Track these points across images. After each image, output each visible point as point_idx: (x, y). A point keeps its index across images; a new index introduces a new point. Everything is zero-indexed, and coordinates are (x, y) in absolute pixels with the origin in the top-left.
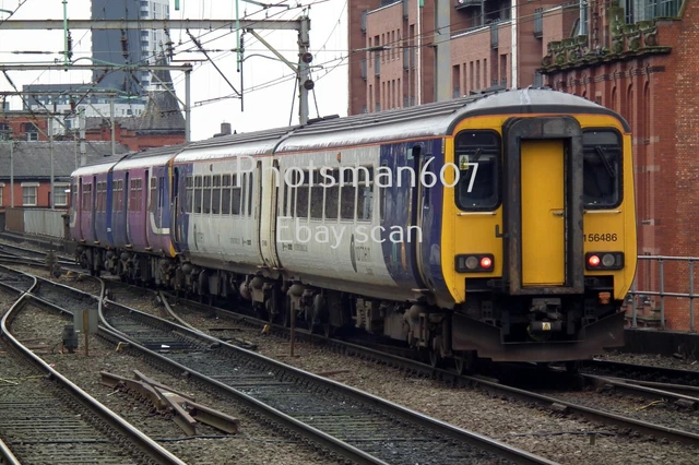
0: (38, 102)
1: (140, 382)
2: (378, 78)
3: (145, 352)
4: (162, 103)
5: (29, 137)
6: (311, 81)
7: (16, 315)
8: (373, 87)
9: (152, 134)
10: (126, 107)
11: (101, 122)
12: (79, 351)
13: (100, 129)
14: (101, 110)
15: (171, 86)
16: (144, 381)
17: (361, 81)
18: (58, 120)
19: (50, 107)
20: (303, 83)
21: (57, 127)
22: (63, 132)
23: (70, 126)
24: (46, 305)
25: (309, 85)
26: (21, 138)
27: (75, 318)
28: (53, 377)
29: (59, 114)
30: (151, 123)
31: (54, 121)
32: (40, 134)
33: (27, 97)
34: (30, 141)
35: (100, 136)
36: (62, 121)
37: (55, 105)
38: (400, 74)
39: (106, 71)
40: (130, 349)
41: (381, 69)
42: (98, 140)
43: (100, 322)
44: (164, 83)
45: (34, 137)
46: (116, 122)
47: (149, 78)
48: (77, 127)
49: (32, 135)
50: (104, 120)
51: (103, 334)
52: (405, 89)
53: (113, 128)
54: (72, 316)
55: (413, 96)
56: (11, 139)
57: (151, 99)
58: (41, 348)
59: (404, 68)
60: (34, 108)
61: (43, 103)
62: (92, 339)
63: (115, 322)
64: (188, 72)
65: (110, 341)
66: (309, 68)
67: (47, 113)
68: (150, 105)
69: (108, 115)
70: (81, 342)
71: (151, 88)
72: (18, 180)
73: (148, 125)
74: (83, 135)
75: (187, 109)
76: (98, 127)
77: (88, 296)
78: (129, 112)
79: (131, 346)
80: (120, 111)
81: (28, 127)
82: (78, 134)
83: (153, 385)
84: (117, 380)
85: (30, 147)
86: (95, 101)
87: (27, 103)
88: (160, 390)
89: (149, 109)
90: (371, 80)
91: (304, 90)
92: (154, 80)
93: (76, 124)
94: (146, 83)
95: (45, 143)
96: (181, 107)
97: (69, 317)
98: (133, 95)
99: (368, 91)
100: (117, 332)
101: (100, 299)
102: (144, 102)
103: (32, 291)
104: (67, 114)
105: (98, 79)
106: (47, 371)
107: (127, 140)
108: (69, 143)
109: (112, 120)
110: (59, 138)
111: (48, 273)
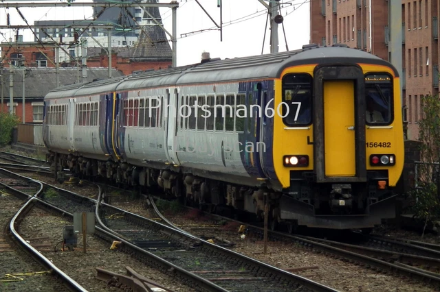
0: (47, 35)
1: (131, 278)
2: (335, 15)
3: (136, 250)
4: (152, 35)
5: (39, 64)
6: (281, 16)
7: (24, 216)
8: (331, 22)
9: (143, 61)
10: (122, 39)
11: (100, 51)
12: (79, 249)
13: (99, 57)
14: (101, 41)
15: (160, 20)
16: (135, 277)
17: (321, 18)
18: (63, 49)
19: (57, 39)
20: (273, 17)
21: (62, 56)
22: (68, 59)
23: (74, 54)
24: (50, 208)
25: (279, 19)
26: (32, 65)
27: (75, 219)
28: (55, 273)
29: (64, 44)
30: (143, 52)
31: (60, 50)
32: (49, 62)
33: (38, 30)
34: (39, 67)
35: (99, 64)
36: (68, 51)
37: (61, 36)
38: (354, 12)
39: (105, 7)
40: (122, 247)
41: (338, 7)
42: (98, 66)
43: (97, 223)
44: (154, 19)
45: (43, 64)
46: (113, 51)
47: (141, 15)
48: (80, 55)
49: (41, 62)
50: (102, 50)
51: (98, 233)
52: (359, 23)
53: (110, 56)
54: (72, 217)
55: (365, 30)
56: (23, 65)
57: (143, 31)
58: (45, 247)
59: (358, 6)
60: (44, 40)
61: (51, 35)
62: (90, 238)
63: (110, 223)
64: (174, 9)
65: (105, 239)
66: (279, 4)
67: (54, 43)
68: (142, 36)
69: (106, 46)
70: (80, 241)
71: (143, 23)
72: (29, 101)
73: (140, 53)
74: (84, 62)
75: (174, 40)
76: (98, 55)
77: (87, 200)
78: (124, 43)
79: (124, 244)
80: (117, 42)
81: (38, 55)
82: (80, 61)
83: (142, 281)
84: (110, 276)
85: (40, 72)
86: (95, 34)
87: (38, 36)
88: (149, 285)
89: (140, 40)
90: (329, 17)
91: (274, 23)
92: (145, 16)
93: (79, 52)
94: (139, 19)
95: (53, 69)
96: (168, 38)
97: (70, 218)
98: (127, 28)
99: (327, 26)
100: (112, 232)
101: (97, 202)
102: (137, 35)
103: (38, 196)
104: (71, 44)
105: (98, 14)
106: (49, 267)
107: (122, 67)
108: (72, 69)
109: (110, 50)
110: (64, 64)
111: (53, 180)
